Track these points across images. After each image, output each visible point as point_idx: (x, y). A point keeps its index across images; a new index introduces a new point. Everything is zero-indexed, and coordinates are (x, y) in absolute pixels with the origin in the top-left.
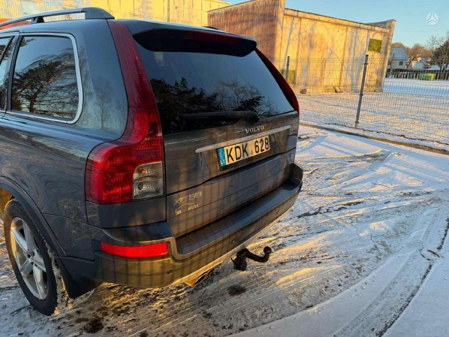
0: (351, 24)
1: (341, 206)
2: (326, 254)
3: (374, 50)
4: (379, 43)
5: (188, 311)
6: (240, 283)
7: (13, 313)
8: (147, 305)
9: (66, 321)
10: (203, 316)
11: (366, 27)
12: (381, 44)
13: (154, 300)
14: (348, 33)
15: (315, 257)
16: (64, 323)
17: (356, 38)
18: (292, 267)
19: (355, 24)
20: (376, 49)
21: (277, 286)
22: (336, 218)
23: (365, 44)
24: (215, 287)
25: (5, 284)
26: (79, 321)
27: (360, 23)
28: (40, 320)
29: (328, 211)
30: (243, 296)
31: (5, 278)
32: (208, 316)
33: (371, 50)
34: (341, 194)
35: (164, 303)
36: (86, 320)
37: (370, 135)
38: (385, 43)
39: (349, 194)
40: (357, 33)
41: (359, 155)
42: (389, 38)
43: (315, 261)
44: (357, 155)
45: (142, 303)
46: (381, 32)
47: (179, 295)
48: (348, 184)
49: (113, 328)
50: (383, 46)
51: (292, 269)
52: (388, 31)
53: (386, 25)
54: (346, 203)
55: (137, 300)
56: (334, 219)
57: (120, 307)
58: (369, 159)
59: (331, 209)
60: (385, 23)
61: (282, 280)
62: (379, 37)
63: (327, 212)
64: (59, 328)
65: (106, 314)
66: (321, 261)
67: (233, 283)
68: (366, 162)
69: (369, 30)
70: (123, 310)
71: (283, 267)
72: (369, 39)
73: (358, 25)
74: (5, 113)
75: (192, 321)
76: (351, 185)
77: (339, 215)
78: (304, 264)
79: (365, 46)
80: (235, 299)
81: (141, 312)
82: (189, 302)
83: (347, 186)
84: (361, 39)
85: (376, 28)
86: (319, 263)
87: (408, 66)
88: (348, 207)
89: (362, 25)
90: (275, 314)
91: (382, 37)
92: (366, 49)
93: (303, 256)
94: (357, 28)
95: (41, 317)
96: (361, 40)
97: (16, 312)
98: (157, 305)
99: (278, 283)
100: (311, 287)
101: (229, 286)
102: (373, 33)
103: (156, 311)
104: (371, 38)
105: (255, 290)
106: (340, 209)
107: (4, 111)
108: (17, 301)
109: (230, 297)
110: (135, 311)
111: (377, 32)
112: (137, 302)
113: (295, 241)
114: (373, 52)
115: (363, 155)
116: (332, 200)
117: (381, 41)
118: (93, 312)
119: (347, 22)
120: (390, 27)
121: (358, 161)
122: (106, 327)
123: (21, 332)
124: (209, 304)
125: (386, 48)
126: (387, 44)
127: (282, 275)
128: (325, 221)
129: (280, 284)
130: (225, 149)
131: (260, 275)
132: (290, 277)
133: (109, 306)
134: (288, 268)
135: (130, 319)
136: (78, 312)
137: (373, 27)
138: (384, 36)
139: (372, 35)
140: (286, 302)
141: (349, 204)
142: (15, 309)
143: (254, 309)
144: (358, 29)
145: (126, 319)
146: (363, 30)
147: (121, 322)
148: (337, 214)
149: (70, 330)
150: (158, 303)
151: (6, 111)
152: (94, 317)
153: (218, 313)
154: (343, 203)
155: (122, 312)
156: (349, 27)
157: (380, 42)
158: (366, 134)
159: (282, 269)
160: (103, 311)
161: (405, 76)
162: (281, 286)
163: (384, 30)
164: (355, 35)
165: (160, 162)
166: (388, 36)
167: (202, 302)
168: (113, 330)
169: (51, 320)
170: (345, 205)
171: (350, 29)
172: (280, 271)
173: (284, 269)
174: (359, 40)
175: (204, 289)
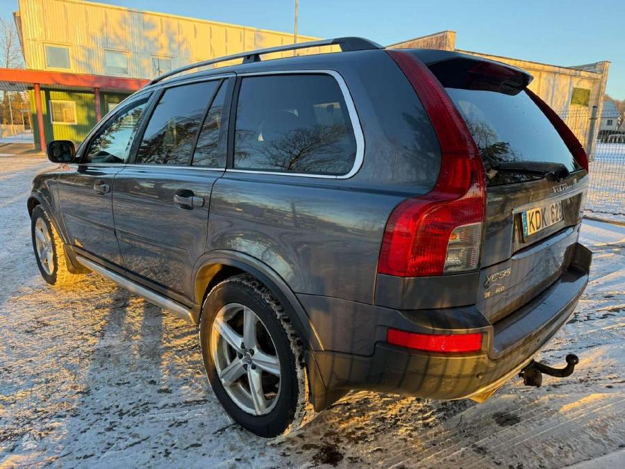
0: (547, 68)
1: (606, 312)
2: (615, 375)
3: (580, 104)
4: (586, 94)
5: (450, 442)
6: (507, 409)
7: (216, 433)
8: (389, 432)
9: (290, 446)
10: (474, 450)
11: (568, 71)
12: (589, 94)
13: (395, 426)
14: (542, 80)
15: (600, 380)
16: (288, 449)
17: (553, 88)
18: (571, 391)
19: (551, 69)
20: (583, 101)
21: (562, 415)
22: (606, 328)
23: (567, 95)
24: (472, 414)
25: (190, 397)
26: (307, 447)
27: (560, 67)
28: (254, 443)
29: (589, 318)
30: (519, 427)
31: (187, 389)
32: (481, 450)
33: (575, 103)
34: (597, 296)
35: (412, 430)
36: (316, 447)
37: (605, 217)
38: (595, 92)
39: (609, 297)
40: (554, 80)
41: (599, 245)
42: (600, 87)
43: (603, 385)
44: (596, 245)
45: (380, 428)
46: (590, 78)
47: (427, 421)
48: (600, 283)
49: (355, 458)
50: (592, 97)
51: (573, 395)
52: (600, 77)
53: (597, 69)
54: (610, 307)
55: (373, 425)
56: (603, 329)
57: (353, 433)
58: (617, 250)
59: (592, 316)
60: (594, 65)
61: (566, 408)
62: (586, 85)
63: (588, 320)
64: (284, 455)
65: (338, 441)
66: (612, 385)
67: (496, 409)
68: (613, 254)
69: (571, 76)
70: (358, 437)
71: (558, 391)
72: (571, 89)
73: (557, 69)
74: (225, 171)
75: (462, 456)
76: (606, 284)
77: (609, 324)
78: (589, 389)
79: (567, 98)
80: (508, 430)
81: (385, 440)
82: (445, 431)
83: (600, 286)
84: (560, 87)
85: (583, 73)
86: (610, 387)
87: (619, 126)
88: (616, 313)
89: (561, 69)
90: (577, 454)
91: (591, 85)
92: (568, 101)
93: (582, 378)
94: (555, 73)
95: (255, 440)
96: (560, 90)
97: (219, 432)
98: (402, 432)
99: (561, 411)
100: (613, 419)
101: (493, 412)
102: (578, 79)
103: (405, 440)
104: (575, 86)
105: (534, 420)
106: (605, 316)
107: (224, 170)
108: (215, 419)
109: (501, 428)
110: (376, 439)
111: (584, 78)
112: (374, 427)
113: (560, 358)
114: (579, 106)
115: (605, 244)
116: (588, 303)
117: (589, 90)
118: (321, 437)
119: (541, 66)
120: (602, 72)
121: (601, 253)
122: (346, 457)
123: (239, 457)
124: (476, 435)
125: (597, 99)
126: (598, 95)
127: (564, 402)
128: (591, 331)
129: (565, 414)
130: (528, 212)
131: (531, 400)
132: (576, 404)
133: (338, 430)
134: (567, 393)
135: (375, 449)
136: (301, 436)
137: (578, 72)
138: (594, 83)
139: (576, 83)
140: (585, 438)
141: (617, 310)
142: (217, 429)
143: (543, 444)
144: (557, 75)
145: (369, 449)
146: (563, 76)
147: (364, 451)
148: (604, 323)
149: (300, 458)
150: (402, 430)
151: (226, 168)
152: (324, 444)
153: (494, 447)
154: (607, 308)
155: (359, 438)
156: (542, 73)
157: (588, 92)
158: (598, 216)
159: (557, 393)
160: (333, 436)
161: (617, 140)
162: (568, 416)
163: (594, 75)
164: (552, 82)
165: (480, 223)
166: (600, 84)
167: (464, 431)
168: (357, 462)
169: (269, 444)
170: (610, 311)
171: (544, 75)
172: (557, 396)
173: (562, 394)
174: (557, 89)
175: (459, 415)
